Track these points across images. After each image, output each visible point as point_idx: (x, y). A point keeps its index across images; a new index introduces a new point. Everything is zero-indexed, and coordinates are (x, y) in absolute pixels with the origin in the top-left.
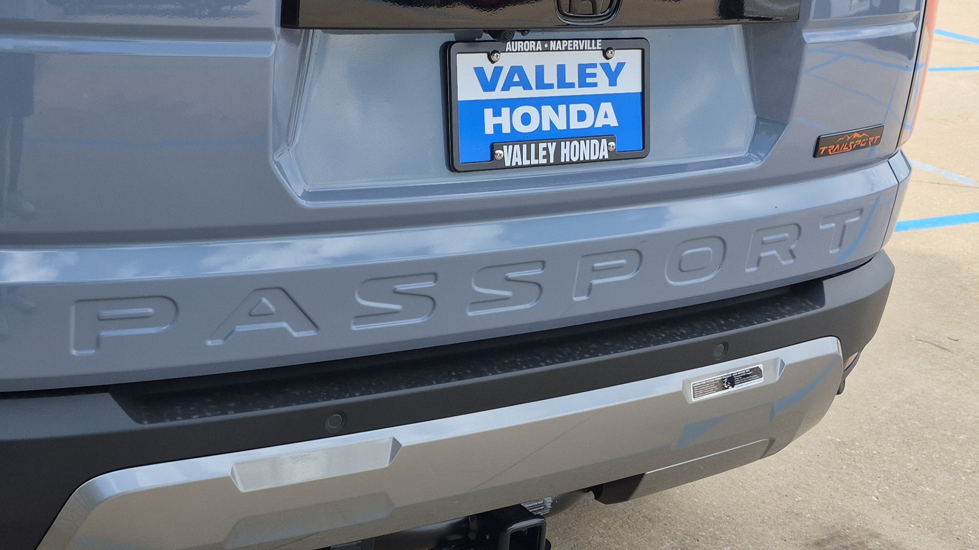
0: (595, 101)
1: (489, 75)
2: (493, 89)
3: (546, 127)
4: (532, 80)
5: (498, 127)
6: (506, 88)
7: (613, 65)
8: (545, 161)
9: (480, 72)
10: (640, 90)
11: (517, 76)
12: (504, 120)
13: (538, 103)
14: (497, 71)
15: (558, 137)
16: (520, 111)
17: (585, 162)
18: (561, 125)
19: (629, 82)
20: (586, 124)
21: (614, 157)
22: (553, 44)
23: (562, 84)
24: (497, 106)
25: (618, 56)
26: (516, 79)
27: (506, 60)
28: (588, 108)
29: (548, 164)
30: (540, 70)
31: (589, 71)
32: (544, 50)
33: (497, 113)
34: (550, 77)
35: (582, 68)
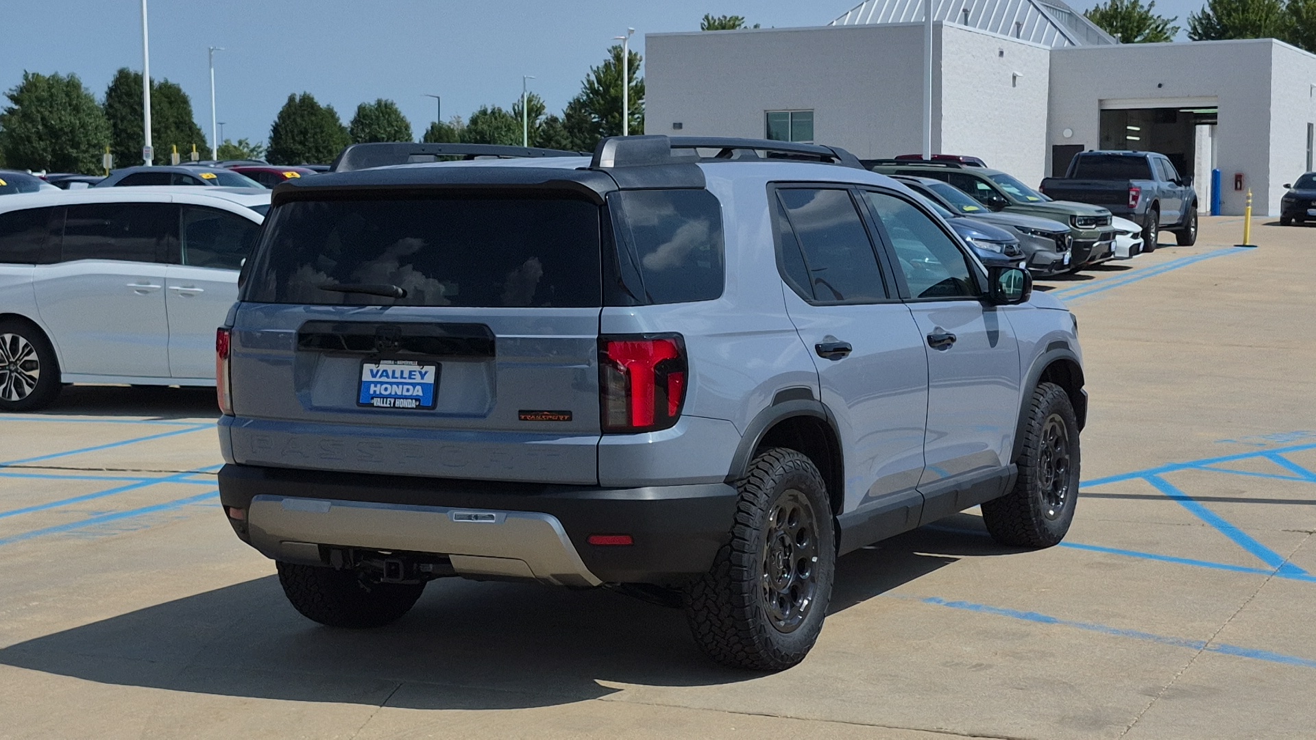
0: (414, 385)
1: (375, 372)
2: (375, 377)
3: (393, 393)
4: (390, 375)
5: (375, 391)
6: (381, 376)
7: (423, 371)
9: (372, 371)
10: (433, 382)
12: (377, 389)
13: (391, 384)
14: (378, 371)
15: (396, 397)
16: (384, 386)
17: (405, 408)
18: (399, 393)
19: (430, 378)
20: (410, 393)
21: (417, 407)
22: (398, 362)
23: (402, 377)
24: (376, 383)
25: (426, 368)
26: (385, 374)
27: (382, 367)
28: (411, 387)
29: (390, 407)
30: (394, 372)
31: (413, 373)
32: (395, 364)
33: (375, 386)
34: (398, 374)
35: (410, 372)
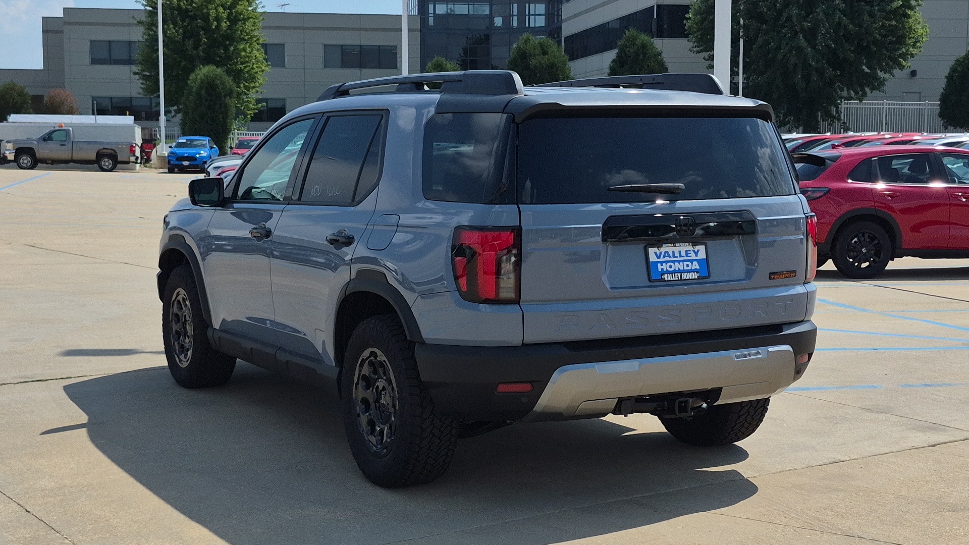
0: (692, 261)
1: (658, 254)
2: (660, 258)
3: (677, 269)
4: (671, 255)
5: (662, 269)
6: (664, 257)
7: (696, 250)
8: (677, 279)
9: (656, 253)
10: (705, 257)
11: (667, 254)
12: (664, 266)
13: (674, 262)
14: (661, 253)
15: (681, 272)
16: (669, 264)
17: (690, 279)
18: (681, 268)
19: (702, 255)
20: (689, 268)
21: (699, 278)
22: (677, 245)
23: (681, 256)
25: (697, 248)
26: (666, 255)
27: (663, 250)
28: (689, 263)
29: (679, 280)
30: (673, 252)
31: (689, 252)
32: (674, 246)
33: (662, 265)
34: (677, 254)
35: (686, 251)
